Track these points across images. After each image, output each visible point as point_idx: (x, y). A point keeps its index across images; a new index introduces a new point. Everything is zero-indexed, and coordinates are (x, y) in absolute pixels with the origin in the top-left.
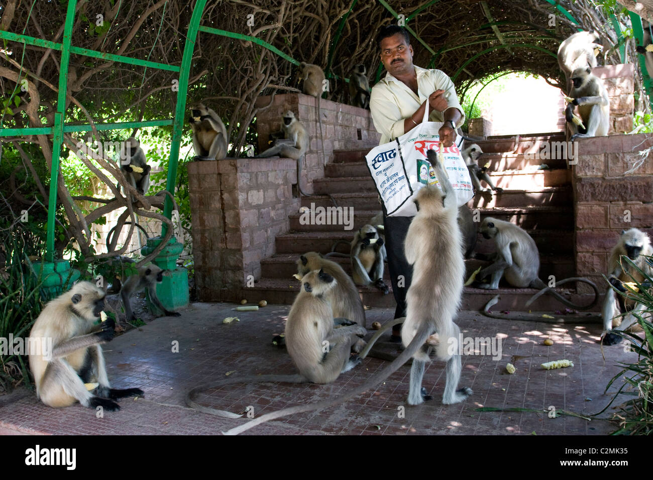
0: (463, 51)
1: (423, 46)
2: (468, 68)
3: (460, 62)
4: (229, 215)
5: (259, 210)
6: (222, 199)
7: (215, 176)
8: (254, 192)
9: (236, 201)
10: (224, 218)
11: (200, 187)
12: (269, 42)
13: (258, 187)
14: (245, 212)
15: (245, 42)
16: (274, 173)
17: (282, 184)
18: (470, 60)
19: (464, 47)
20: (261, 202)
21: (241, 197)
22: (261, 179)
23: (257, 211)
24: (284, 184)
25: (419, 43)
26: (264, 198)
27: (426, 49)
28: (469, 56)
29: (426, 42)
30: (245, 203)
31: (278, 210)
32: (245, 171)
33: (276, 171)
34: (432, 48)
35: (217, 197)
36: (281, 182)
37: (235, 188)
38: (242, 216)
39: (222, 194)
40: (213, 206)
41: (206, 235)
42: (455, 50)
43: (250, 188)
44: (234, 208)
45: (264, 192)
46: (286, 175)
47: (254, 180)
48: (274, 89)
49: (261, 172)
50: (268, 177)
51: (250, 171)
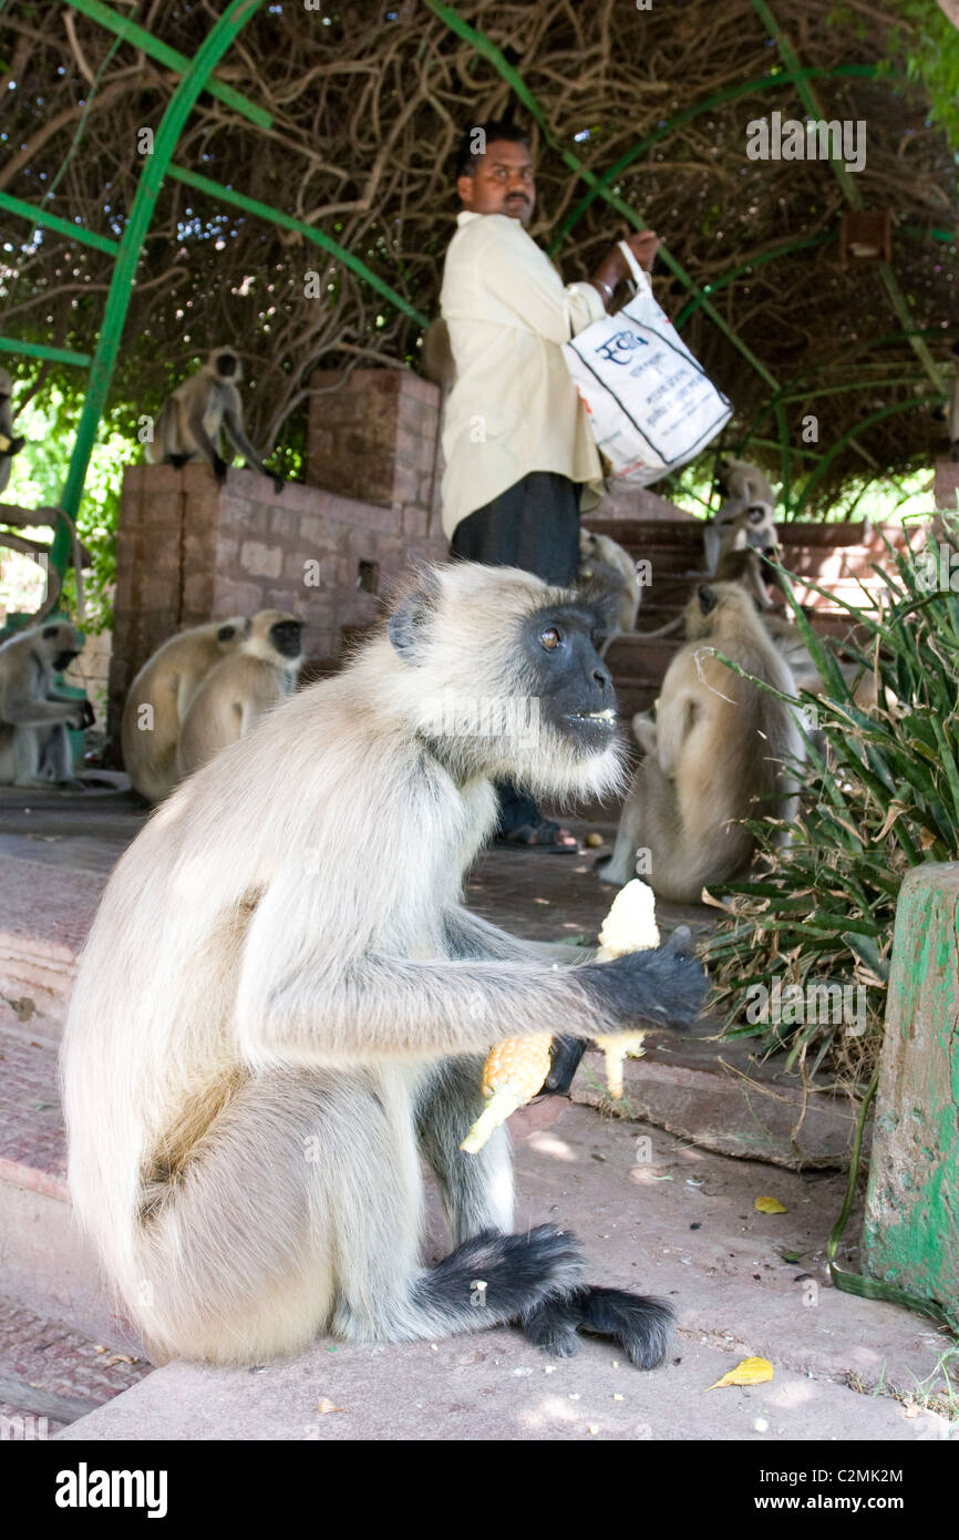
0: (851, 398)
1: (749, 364)
2: (863, 442)
3: (843, 424)
4: (194, 583)
5: (266, 590)
6: (182, 547)
7: (175, 498)
8: (259, 548)
9: (209, 554)
10: (182, 588)
11: (141, 520)
12: (346, 247)
13: (270, 540)
14: (227, 580)
15: (287, 232)
16: (315, 522)
17: (333, 552)
18: (868, 422)
19: (854, 391)
20: (275, 573)
21: (223, 548)
22: (280, 525)
23: (259, 591)
24: (338, 554)
25: (740, 355)
26: (284, 567)
27: (755, 373)
28: (864, 412)
29: (757, 355)
30: (231, 563)
31: (316, 603)
32: (241, 493)
33: (321, 518)
34: (773, 373)
35: (173, 544)
36: (331, 545)
37: (210, 525)
38: (219, 590)
39: (183, 537)
40: (162, 562)
41: (141, 624)
42: (835, 396)
43: (248, 536)
44: (205, 570)
45: (285, 554)
46: (348, 535)
47: (262, 521)
48: (353, 356)
49: (282, 509)
50: (299, 525)
51: (253, 497)
